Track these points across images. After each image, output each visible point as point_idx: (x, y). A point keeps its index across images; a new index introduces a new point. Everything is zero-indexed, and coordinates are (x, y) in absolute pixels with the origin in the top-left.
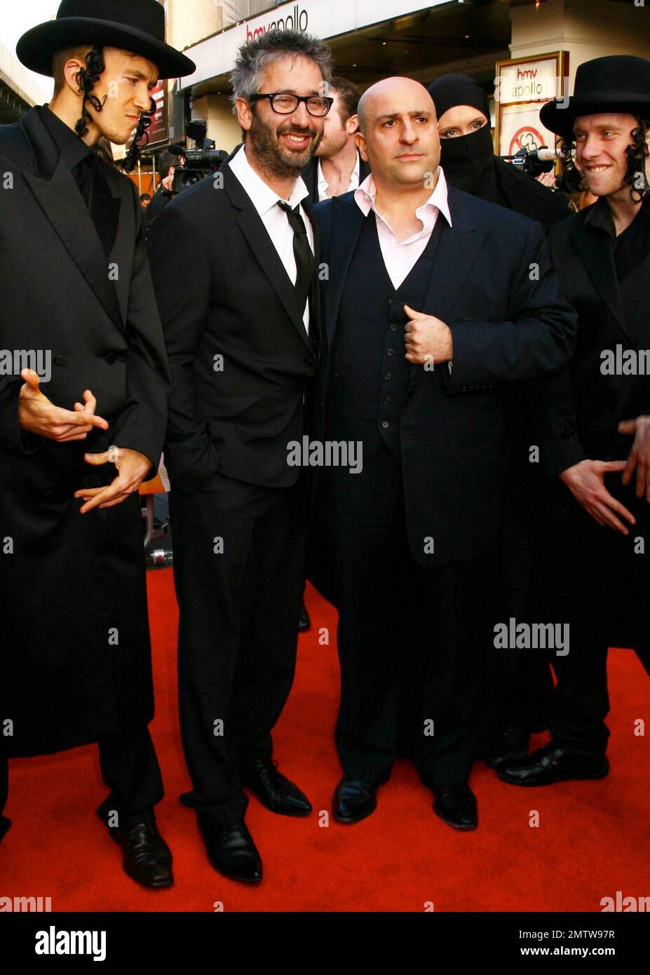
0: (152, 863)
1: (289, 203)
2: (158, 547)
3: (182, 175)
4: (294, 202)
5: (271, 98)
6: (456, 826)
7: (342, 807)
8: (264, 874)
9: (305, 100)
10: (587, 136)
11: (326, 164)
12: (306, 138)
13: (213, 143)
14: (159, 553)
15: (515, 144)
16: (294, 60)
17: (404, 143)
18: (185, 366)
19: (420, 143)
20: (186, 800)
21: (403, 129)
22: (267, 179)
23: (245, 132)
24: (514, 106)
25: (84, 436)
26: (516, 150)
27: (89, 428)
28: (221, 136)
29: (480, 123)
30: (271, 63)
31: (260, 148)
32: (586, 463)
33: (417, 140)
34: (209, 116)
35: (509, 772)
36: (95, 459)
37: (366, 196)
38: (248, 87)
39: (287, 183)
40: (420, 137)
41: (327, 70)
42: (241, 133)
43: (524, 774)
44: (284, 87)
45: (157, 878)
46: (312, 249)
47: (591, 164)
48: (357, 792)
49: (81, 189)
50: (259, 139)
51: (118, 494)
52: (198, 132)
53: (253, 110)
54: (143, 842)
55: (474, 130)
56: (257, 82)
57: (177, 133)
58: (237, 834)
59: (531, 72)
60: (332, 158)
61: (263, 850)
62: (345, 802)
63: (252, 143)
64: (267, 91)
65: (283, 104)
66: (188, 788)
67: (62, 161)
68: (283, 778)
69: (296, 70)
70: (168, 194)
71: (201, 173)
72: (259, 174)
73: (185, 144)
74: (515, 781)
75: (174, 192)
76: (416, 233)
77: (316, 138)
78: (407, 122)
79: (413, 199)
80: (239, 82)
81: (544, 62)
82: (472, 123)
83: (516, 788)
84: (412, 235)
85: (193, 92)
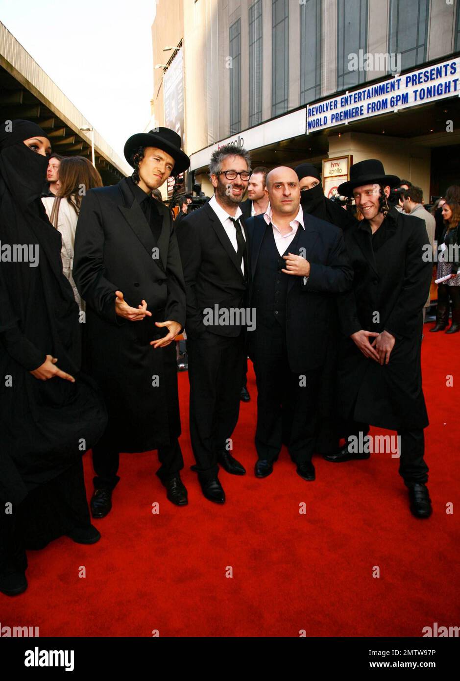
0: (179, 495)
1: (234, 218)
2: (182, 363)
3: (191, 207)
4: (236, 218)
5: (225, 173)
6: (306, 479)
7: (259, 471)
8: (226, 499)
9: (240, 174)
10: (360, 195)
11: (255, 204)
12: (241, 189)
13: (204, 193)
14: (181, 365)
15: (330, 194)
16: (235, 157)
17: (285, 195)
18: (191, 286)
19: (291, 195)
20: (193, 469)
21: (284, 190)
22: (224, 208)
23: (215, 188)
24: (330, 178)
25: (142, 319)
26: (330, 196)
27: (144, 316)
28: (207, 190)
29: (316, 183)
30: (225, 159)
31: (221, 194)
32: (362, 331)
33: (290, 194)
34: (202, 182)
35: (329, 457)
36: (160, 325)
37: (268, 216)
38: (216, 169)
39: (233, 210)
40: (292, 193)
41: (249, 162)
42: (213, 189)
43: (335, 457)
44: (231, 169)
45: (181, 501)
46: (245, 238)
47: (364, 206)
48: (265, 465)
49: (145, 212)
50: (221, 190)
51: (169, 340)
52: (198, 189)
53: (218, 179)
54: (175, 486)
55: (314, 186)
56: (220, 167)
57: (189, 190)
58: (215, 482)
59: (337, 164)
60: (258, 201)
61: (225, 490)
62: (260, 469)
63: (218, 192)
64: (224, 170)
65: (231, 175)
66: (194, 463)
67: (135, 200)
68: (234, 459)
69: (235, 161)
70: (185, 215)
71: (199, 206)
72: (221, 206)
73: (192, 194)
74: (331, 460)
75: (187, 214)
76: (289, 232)
77: (245, 190)
78: (286, 186)
79: (289, 219)
80: (212, 167)
81: (342, 160)
82: (312, 183)
83: (331, 463)
84: (288, 233)
85: (195, 172)
